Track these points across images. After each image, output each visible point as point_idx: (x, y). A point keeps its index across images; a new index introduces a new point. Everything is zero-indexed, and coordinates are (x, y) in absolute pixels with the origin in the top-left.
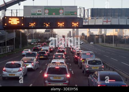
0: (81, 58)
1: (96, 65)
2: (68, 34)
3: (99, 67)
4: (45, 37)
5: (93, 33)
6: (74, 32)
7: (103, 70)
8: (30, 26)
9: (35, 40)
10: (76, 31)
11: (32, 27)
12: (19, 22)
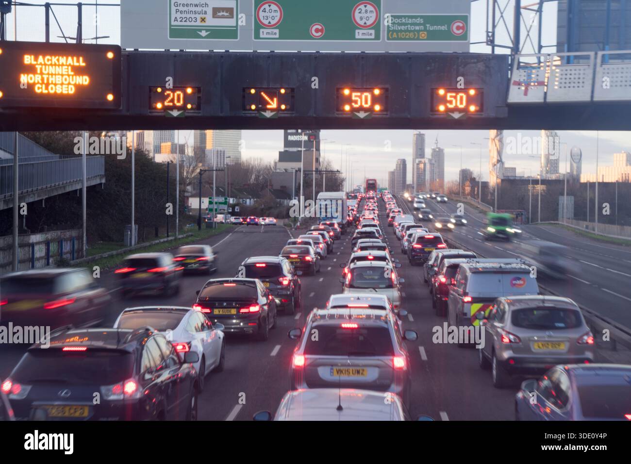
0: (466, 294)
1: (551, 333)
2: (392, 174)
3: (570, 340)
4: (277, 186)
5: (514, 169)
6: (422, 166)
7: (589, 355)
8: (159, 106)
9: (222, 199)
10: (430, 160)
11: (175, 113)
12: (84, 80)
